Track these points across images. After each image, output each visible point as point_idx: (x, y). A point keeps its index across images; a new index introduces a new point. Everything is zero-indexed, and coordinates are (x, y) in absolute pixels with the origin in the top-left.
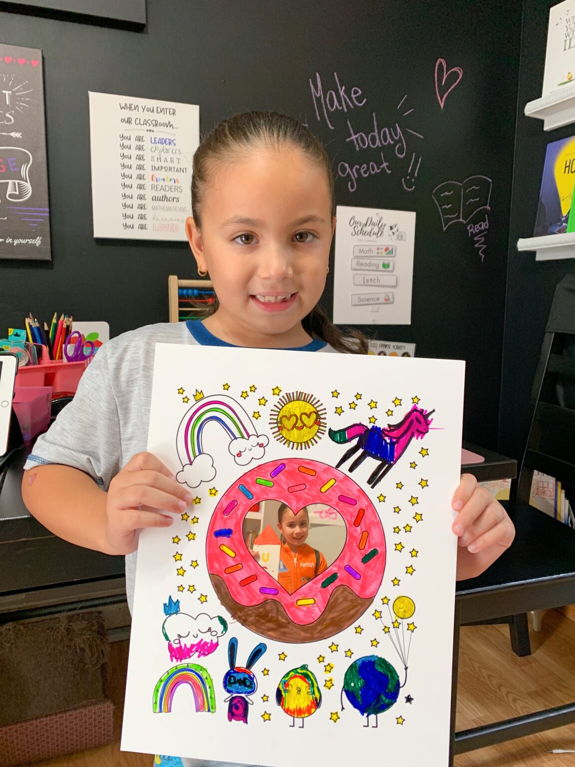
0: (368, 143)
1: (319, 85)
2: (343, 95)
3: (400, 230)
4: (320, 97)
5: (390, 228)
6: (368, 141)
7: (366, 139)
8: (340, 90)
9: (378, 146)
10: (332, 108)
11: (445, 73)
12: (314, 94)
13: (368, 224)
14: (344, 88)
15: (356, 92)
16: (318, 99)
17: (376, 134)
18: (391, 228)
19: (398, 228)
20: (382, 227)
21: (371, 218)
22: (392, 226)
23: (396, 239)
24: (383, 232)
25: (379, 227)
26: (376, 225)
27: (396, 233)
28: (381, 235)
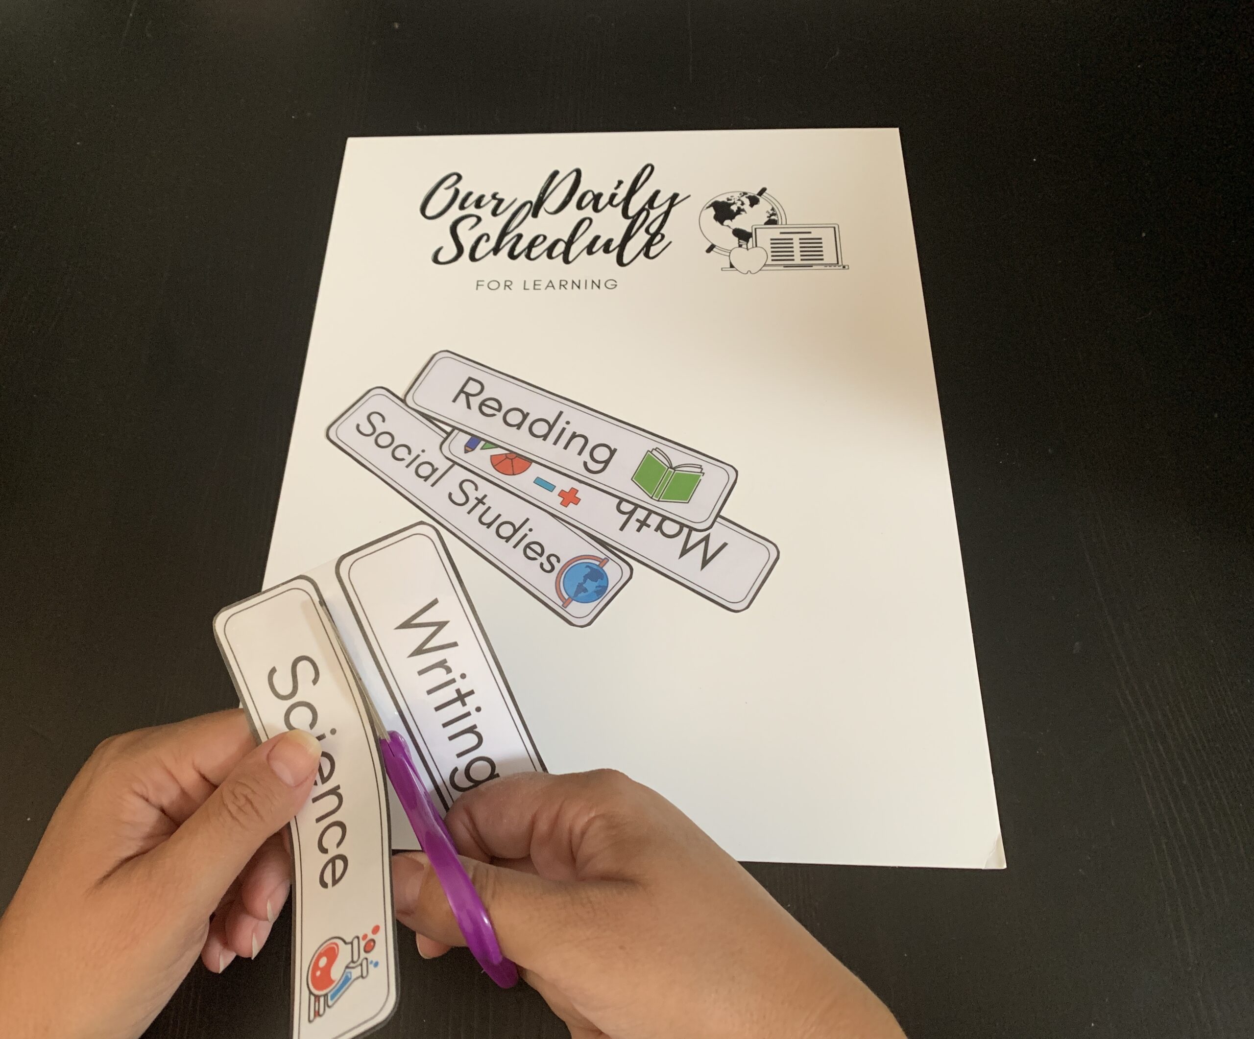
3: (790, 219)
5: (712, 212)
18: (724, 211)
19: (773, 209)
20: (651, 211)
21: (575, 174)
22: (728, 199)
23: (764, 268)
24: (662, 231)
25: (632, 212)
26: (610, 202)
27: (765, 236)
28: (647, 255)
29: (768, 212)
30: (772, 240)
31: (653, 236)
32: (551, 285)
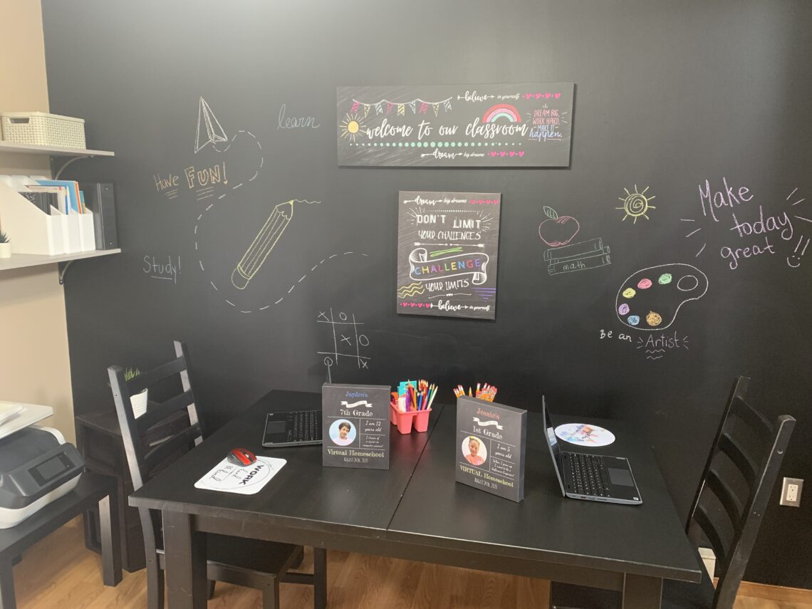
1: (708, 189)
2: (730, 194)
4: (708, 197)
6: (752, 228)
8: (727, 191)
9: (763, 232)
10: (719, 205)
12: (703, 196)
14: (731, 189)
15: (743, 191)
16: (706, 200)
17: (762, 223)
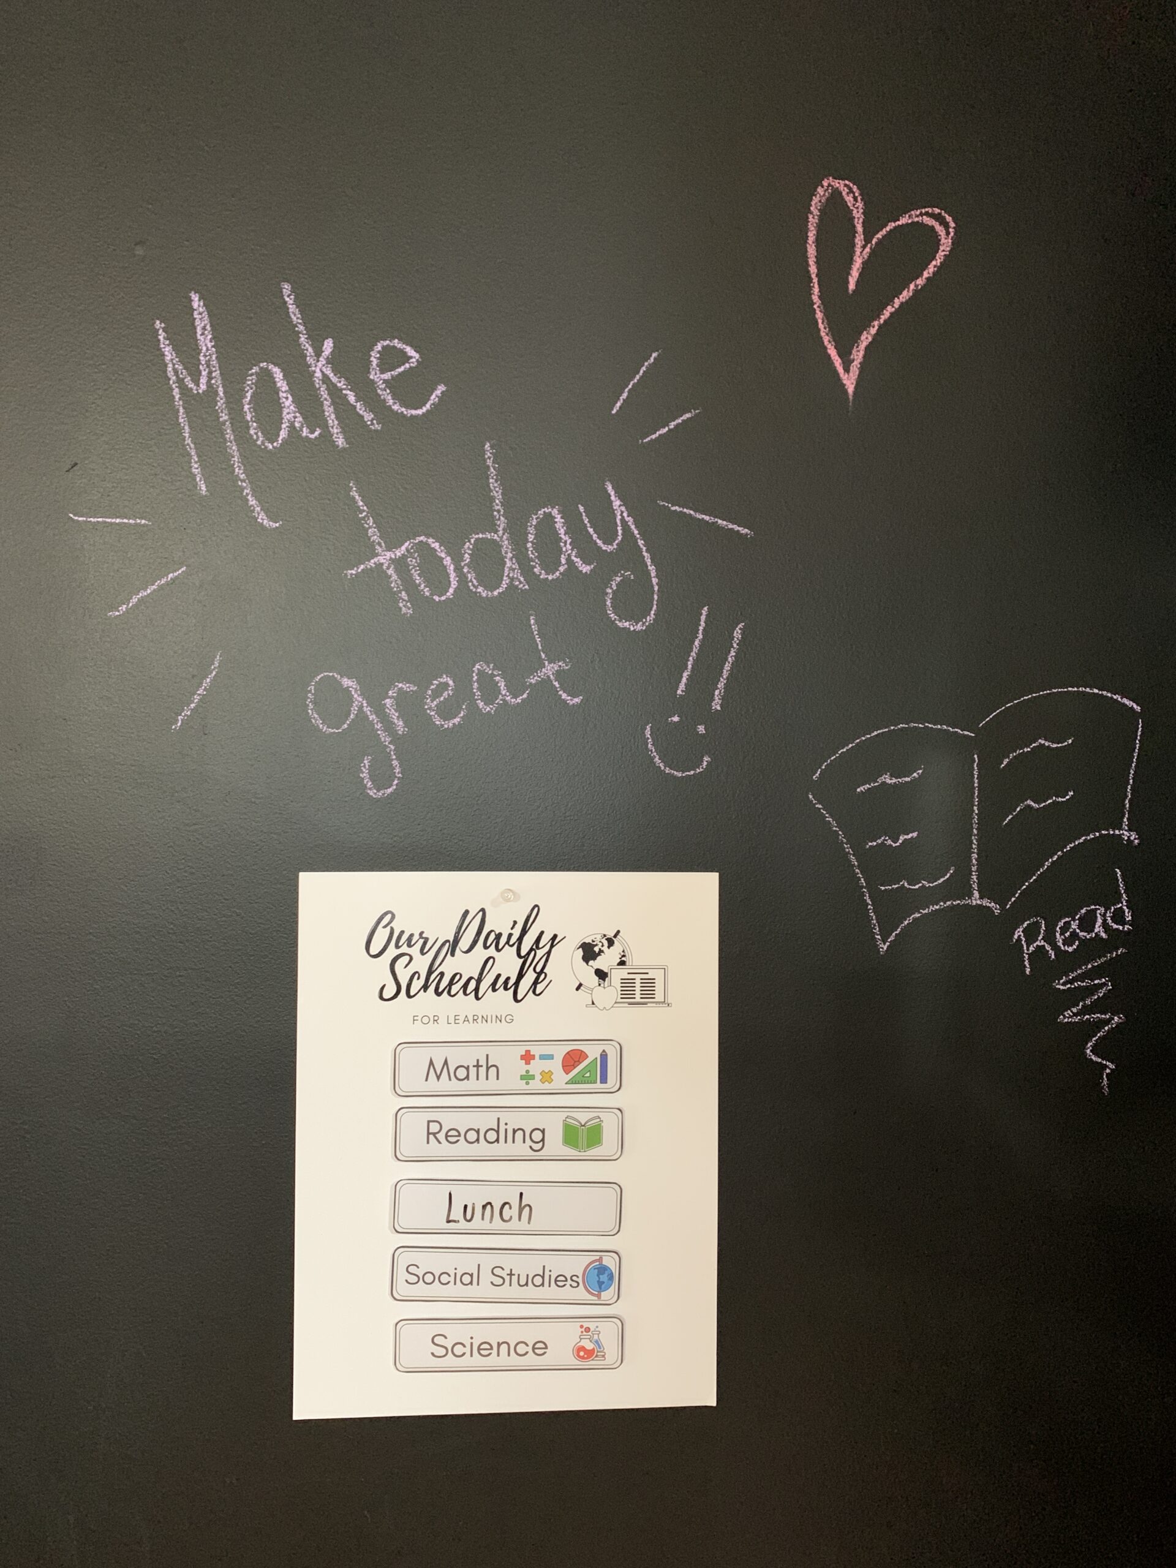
0: (462, 578)
1: (205, 342)
2: (325, 379)
3: (634, 960)
5: (580, 952)
6: (458, 569)
7: (448, 561)
8: (310, 360)
9: (511, 587)
10: (272, 437)
11: (859, 240)
12: (180, 381)
13: (464, 944)
14: (328, 346)
15: (391, 359)
16: (200, 403)
17: (501, 536)
18: (589, 952)
19: (623, 951)
20: (537, 951)
21: (481, 913)
22: (593, 941)
23: (616, 1005)
24: (545, 971)
25: (523, 953)
26: (508, 942)
27: (617, 975)
28: (534, 992)
29: (620, 954)
30: (622, 979)
31: (539, 974)
32: (466, 1020)
